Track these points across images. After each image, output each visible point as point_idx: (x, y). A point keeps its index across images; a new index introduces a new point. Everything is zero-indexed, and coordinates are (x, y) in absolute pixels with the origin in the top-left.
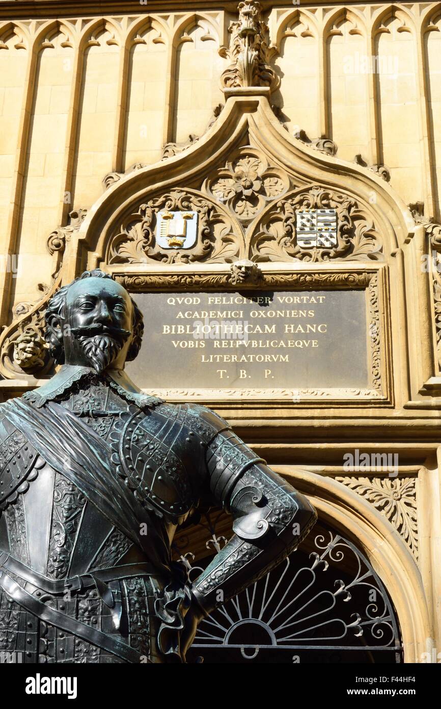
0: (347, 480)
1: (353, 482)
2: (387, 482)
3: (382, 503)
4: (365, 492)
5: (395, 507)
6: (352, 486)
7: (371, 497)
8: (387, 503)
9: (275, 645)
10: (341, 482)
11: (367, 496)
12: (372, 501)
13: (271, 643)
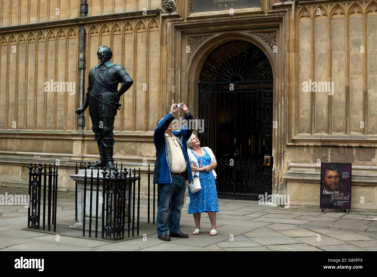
0: (257, 34)
1: (259, 34)
2: (268, 34)
3: (267, 40)
4: (262, 37)
5: (270, 41)
6: (259, 36)
7: (264, 39)
8: (268, 40)
9: (242, 81)
10: (256, 34)
11: (263, 38)
12: (264, 40)
13: (241, 81)
